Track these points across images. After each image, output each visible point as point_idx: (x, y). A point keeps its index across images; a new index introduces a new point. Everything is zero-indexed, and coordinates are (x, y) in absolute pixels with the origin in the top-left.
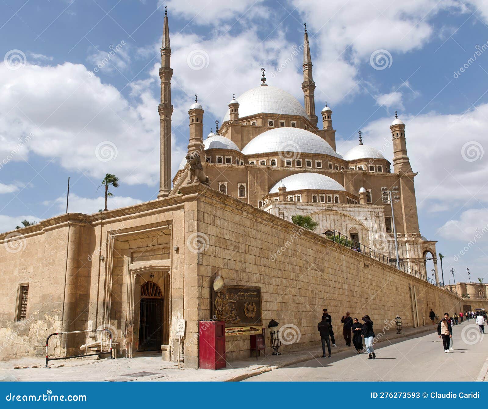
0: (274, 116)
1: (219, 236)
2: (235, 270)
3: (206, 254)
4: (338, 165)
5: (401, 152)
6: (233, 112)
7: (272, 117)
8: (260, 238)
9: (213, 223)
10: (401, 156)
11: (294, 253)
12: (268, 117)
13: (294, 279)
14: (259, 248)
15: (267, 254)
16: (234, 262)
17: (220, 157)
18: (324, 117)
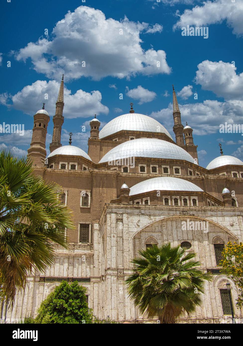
0: (135, 133)
6: (93, 130)
7: (133, 134)
12: (129, 134)
17: (63, 164)
18: (186, 135)
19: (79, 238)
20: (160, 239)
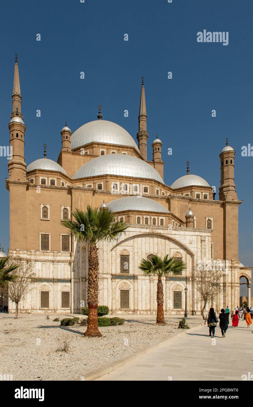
0: (106, 146)
4: (165, 193)
5: (228, 180)
7: (103, 146)
10: (229, 183)
17: (43, 179)
18: (155, 149)
19: (61, 247)
20: (131, 252)
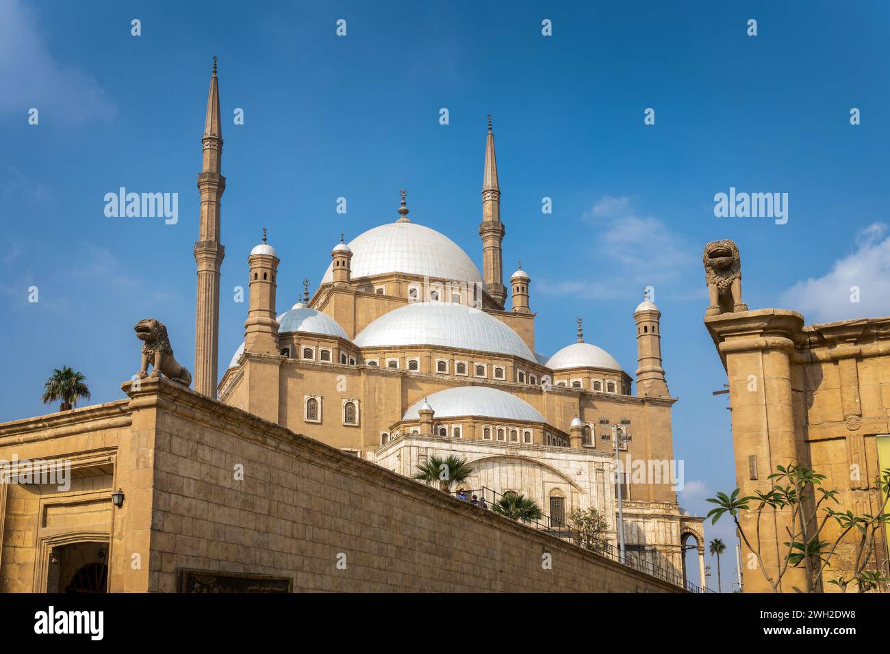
1: (206, 480)
2: (243, 545)
3: (172, 511)
4: (535, 377)
5: (651, 360)
6: (339, 267)
7: (416, 281)
8: (305, 489)
9: (193, 456)
10: (651, 366)
11: (386, 521)
12: (408, 281)
13: (382, 567)
14: (303, 508)
15: (322, 520)
16: (242, 530)
